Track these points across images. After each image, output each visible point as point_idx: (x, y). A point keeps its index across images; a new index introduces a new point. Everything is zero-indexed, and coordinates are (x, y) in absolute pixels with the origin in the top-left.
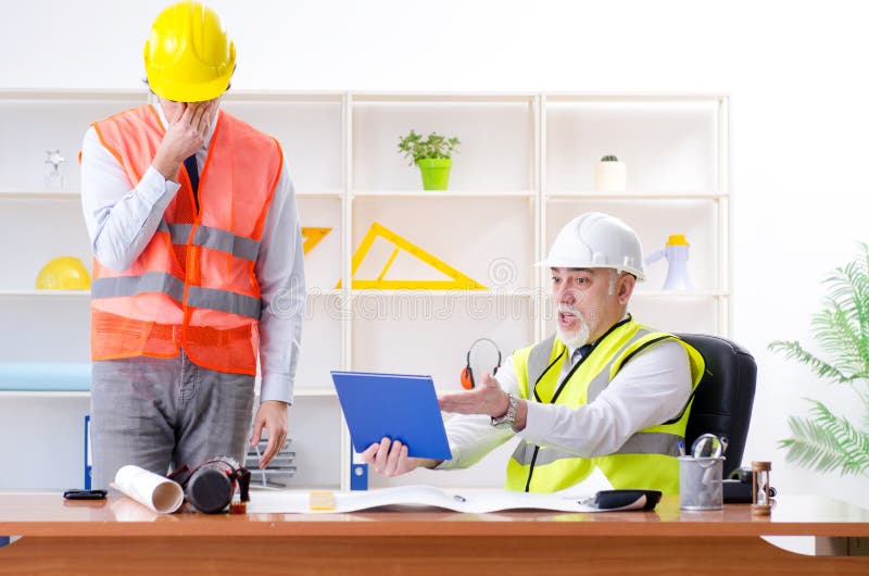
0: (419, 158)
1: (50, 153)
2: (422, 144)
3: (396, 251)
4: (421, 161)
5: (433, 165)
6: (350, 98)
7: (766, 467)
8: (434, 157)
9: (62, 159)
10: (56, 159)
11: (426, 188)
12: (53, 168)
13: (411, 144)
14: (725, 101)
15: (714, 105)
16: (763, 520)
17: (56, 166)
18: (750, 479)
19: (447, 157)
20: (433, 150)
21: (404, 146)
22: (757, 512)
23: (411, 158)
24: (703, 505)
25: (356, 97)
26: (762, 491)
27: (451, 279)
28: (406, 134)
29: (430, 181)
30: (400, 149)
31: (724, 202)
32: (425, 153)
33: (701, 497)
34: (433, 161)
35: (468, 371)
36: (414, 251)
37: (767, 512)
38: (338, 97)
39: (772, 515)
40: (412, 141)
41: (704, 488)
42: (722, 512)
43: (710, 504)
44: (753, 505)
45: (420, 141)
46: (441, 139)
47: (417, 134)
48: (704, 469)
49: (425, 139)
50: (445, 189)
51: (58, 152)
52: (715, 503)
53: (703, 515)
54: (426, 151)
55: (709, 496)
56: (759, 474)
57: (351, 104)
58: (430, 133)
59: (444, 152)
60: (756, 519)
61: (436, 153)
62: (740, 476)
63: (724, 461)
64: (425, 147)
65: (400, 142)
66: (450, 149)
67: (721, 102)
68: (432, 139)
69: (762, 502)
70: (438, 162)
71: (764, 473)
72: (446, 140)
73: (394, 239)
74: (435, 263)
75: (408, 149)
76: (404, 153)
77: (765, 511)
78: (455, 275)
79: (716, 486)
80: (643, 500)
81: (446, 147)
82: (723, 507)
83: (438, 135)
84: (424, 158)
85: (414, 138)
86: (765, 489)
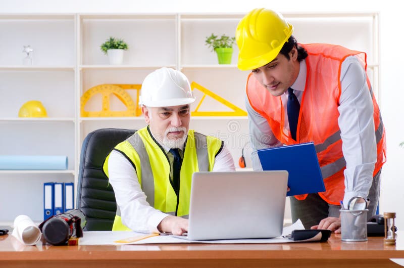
0: (216, 48)
1: (25, 47)
2: (218, 40)
3: (205, 96)
4: (217, 49)
5: (223, 51)
6: (179, 17)
7: (393, 216)
8: (224, 46)
9: (32, 50)
10: (28, 50)
11: (220, 63)
12: (27, 55)
13: (212, 41)
14: (376, 17)
15: (370, 19)
16: (391, 248)
17: (28, 54)
18: (383, 222)
19: (231, 47)
20: (224, 43)
21: (208, 42)
22: (387, 243)
23: (212, 48)
24: (355, 238)
25: (183, 16)
26: (390, 231)
27: (233, 111)
28: (209, 35)
29: (222, 59)
30: (206, 43)
31: (376, 69)
32: (219, 46)
33: (354, 233)
34: (223, 49)
35: (243, 158)
36: (214, 96)
37: (393, 243)
38: (173, 16)
39: (397, 245)
40: (212, 39)
41: (356, 228)
42: (367, 242)
43: (359, 238)
44: (385, 239)
45: (217, 39)
46: (228, 38)
47: (215, 35)
48: (356, 216)
49: (219, 38)
50: (230, 63)
51: (29, 46)
52: (362, 237)
53: (355, 244)
54: (220, 44)
55: (359, 233)
56: (388, 220)
57: (180, 20)
58: (222, 35)
59: (229, 45)
60: (387, 248)
61: (225, 45)
62: (377, 221)
63: (368, 212)
64: (219, 42)
65: (206, 39)
66: (232, 43)
67: (374, 17)
68: (223, 38)
69: (390, 237)
70: (226, 49)
71: (392, 220)
72: (230, 38)
73: (203, 90)
74: (225, 102)
75: (210, 43)
76: (209, 45)
77: (392, 243)
78: (235, 108)
79: (363, 226)
80: (319, 235)
81: (230, 42)
82: (367, 239)
83: (226, 35)
84: (218, 47)
85: (213, 37)
86: (392, 229)
